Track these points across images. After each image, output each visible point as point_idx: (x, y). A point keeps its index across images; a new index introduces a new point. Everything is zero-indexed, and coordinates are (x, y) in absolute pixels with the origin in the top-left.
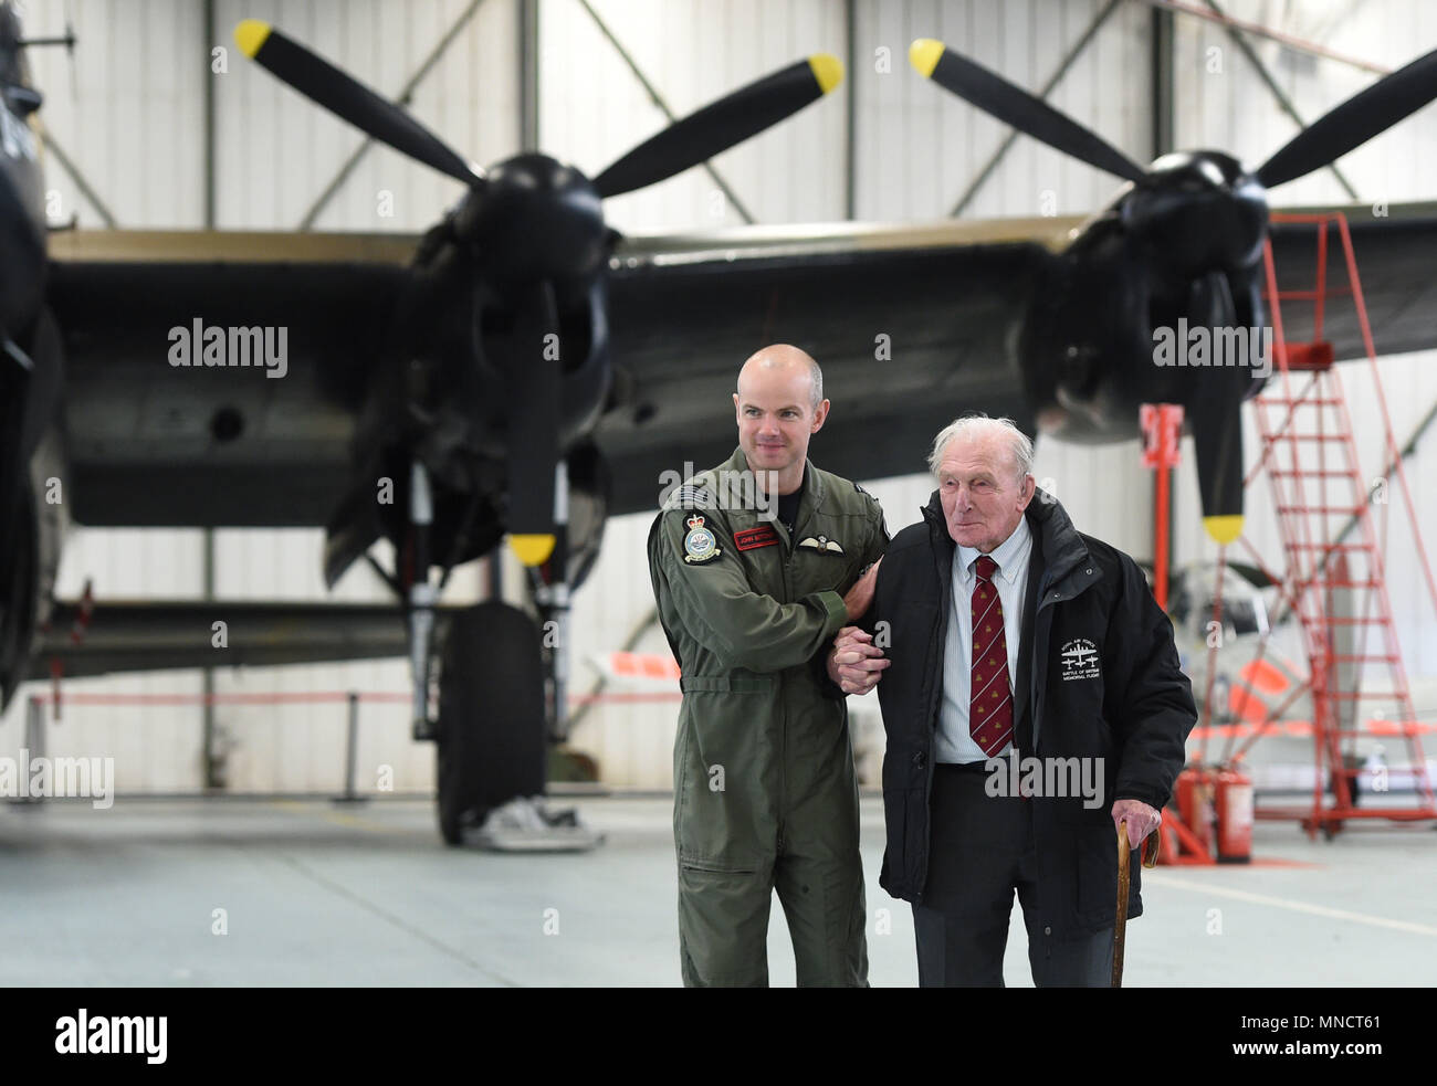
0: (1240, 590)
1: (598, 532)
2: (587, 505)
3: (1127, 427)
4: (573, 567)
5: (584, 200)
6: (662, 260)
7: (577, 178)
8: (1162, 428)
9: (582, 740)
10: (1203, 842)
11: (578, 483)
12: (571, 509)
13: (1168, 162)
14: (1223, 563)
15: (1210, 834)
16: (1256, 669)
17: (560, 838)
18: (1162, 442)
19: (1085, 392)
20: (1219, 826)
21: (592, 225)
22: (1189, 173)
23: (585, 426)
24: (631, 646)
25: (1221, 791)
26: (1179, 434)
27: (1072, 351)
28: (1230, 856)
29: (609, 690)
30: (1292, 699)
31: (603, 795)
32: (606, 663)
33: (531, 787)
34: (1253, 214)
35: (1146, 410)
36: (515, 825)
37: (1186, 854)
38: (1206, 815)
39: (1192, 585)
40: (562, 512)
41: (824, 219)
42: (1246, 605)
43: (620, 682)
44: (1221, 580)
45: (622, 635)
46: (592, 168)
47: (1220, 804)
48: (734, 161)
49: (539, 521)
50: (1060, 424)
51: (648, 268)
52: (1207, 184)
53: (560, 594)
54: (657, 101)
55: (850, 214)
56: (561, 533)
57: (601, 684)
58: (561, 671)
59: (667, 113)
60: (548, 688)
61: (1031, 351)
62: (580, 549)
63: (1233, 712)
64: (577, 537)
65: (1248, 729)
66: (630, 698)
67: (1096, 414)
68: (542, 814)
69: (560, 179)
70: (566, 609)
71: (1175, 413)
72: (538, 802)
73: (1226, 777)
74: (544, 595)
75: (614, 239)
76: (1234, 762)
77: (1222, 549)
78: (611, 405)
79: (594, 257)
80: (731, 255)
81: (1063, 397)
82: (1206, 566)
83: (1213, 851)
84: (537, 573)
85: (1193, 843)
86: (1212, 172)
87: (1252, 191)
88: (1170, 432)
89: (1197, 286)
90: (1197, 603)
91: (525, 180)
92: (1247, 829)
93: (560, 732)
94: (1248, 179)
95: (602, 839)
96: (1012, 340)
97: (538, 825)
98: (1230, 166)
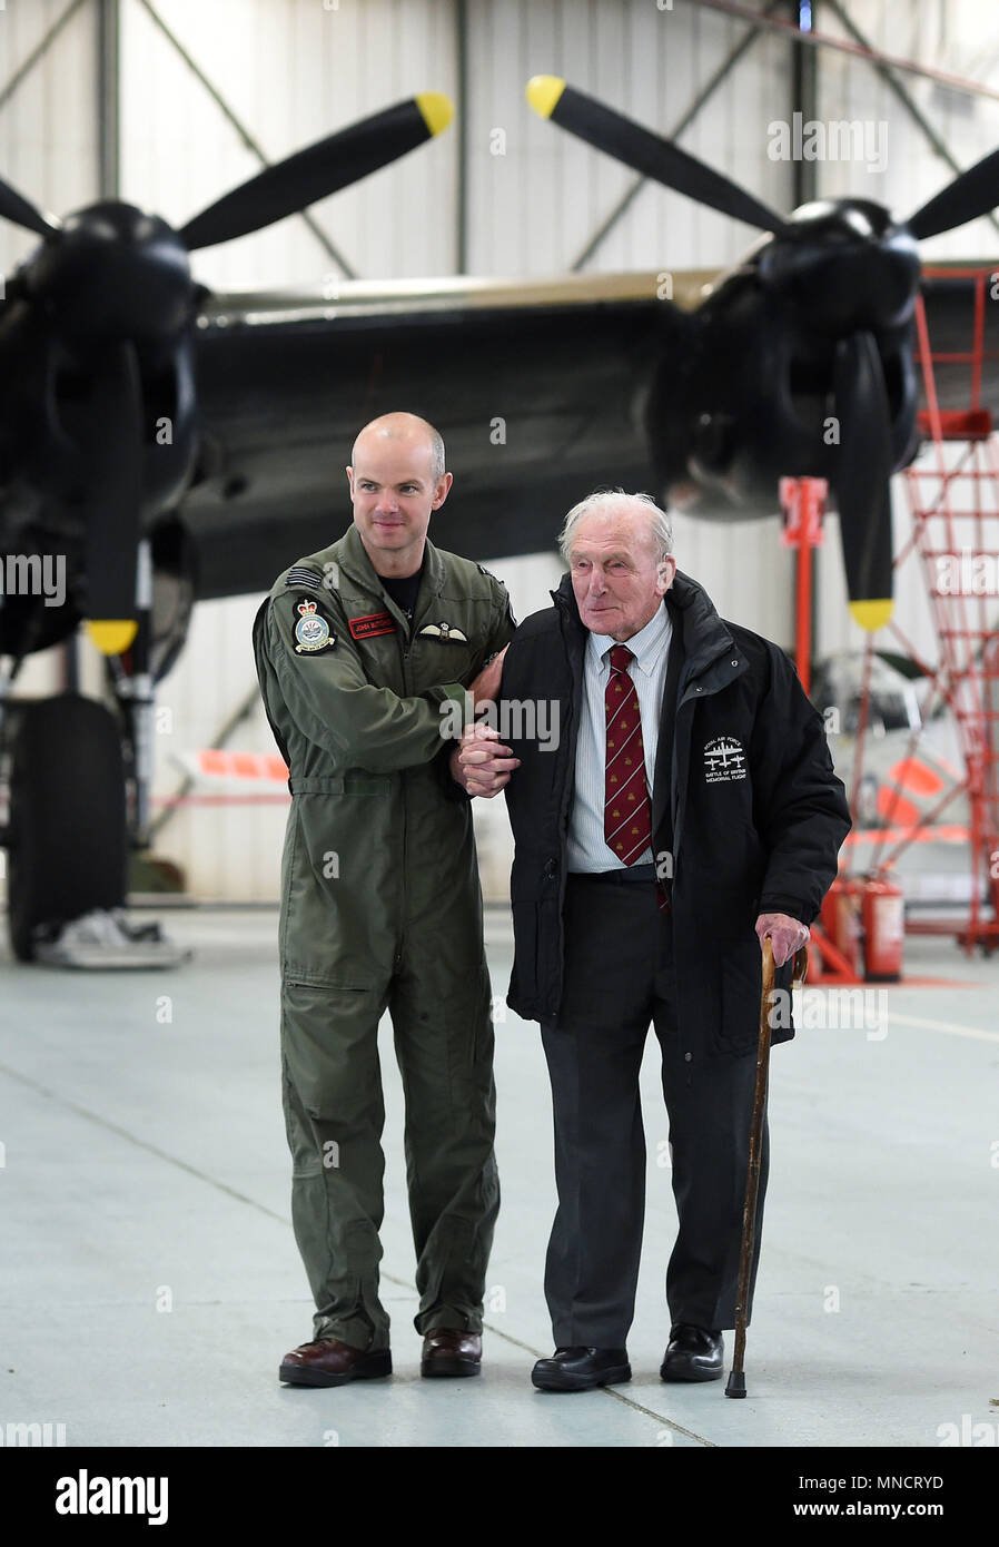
0: (889, 681)
1: (185, 618)
2: (172, 588)
3: (764, 502)
4: (157, 656)
5: (169, 253)
6: (254, 318)
7: (161, 228)
8: (803, 503)
9: (166, 847)
10: (849, 958)
11: (162, 563)
12: (155, 593)
13: (811, 211)
14: (871, 652)
15: (856, 949)
16: (907, 769)
17: (143, 954)
18: (804, 516)
19: (719, 463)
20: (866, 941)
21: (178, 280)
22: (832, 224)
23: (171, 501)
24: (220, 742)
25: (868, 901)
26: (822, 510)
27: (705, 419)
28: (880, 974)
29: (196, 792)
30: (948, 801)
31: (190, 907)
32: (193, 763)
33: (111, 899)
34: (904, 267)
35: (786, 484)
36: (93, 940)
37: (831, 973)
38: (852, 929)
39: (836, 676)
40: (144, 595)
41: (433, 274)
42: (896, 699)
43: (209, 783)
44: (868, 670)
45: (211, 732)
46: (178, 218)
47: (867, 917)
48: (333, 211)
49: (119, 605)
50: (693, 499)
51: (239, 328)
52: (854, 236)
53: (143, 686)
54: (249, 144)
55: (461, 268)
56: (143, 619)
57: (188, 785)
58: (144, 770)
59: (261, 157)
60: (129, 789)
61: (659, 416)
62: (165, 636)
63: (882, 816)
64: (161, 623)
65: (898, 834)
66: (219, 800)
67: (732, 488)
68: (122, 928)
69: (143, 229)
70: (149, 702)
71: (818, 487)
72: (118, 914)
73: (874, 887)
74: (125, 687)
75: (202, 295)
76: (883, 870)
77: (870, 637)
78: (198, 478)
79: (180, 315)
80: (330, 313)
81: (695, 469)
82: (852, 656)
83: (859, 968)
84: (117, 664)
85: (837, 959)
86: (859, 223)
87: (903, 243)
88: (813, 508)
89: (843, 347)
90: (842, 695)
91: (105, 231)
92: (897, 944)
93: (142, 839)
94: (898, 229)
95: (189, 956)
96: (639, 405)
97: (119, 940)
98: (878, 216)
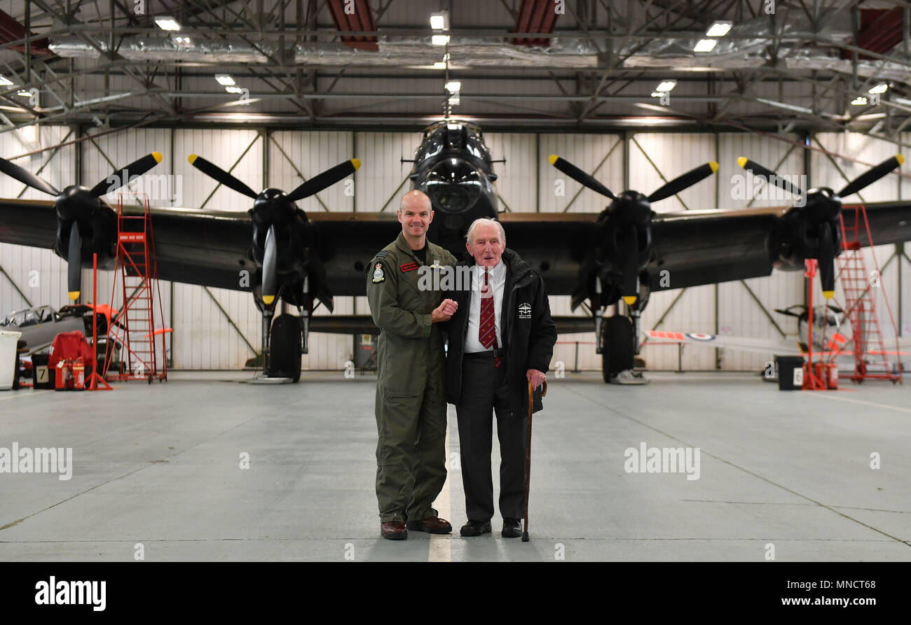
0: (831, 313)
1: (648, 296)
2: (645, 288)
3: (800, 265)
4: (641, 305)
5: (645, 203)
6: (666, 220)
7: (643, 197)
8: (811, 265)
9: (641, 356)
10: (823, 383)
11: (643, 283)
12: (640, 290)
13: (812, 191)
14: (828, 306)
15: (825, 381)
16: (837, 336)
17: (638, 381)
18: (811, 269)
19: (788, 256)
20: (828, 379)
21: (648, 209)
22: (819, 194)
23: (645, 266)
24: (654, 329)
25: (829, 368)
26: (816, 267)
27: (784, 244)
28: (831, 387)
29: (648, 341)
30: (847, 344)
31: (647, 371)
32: (648, 333)
33: (629, 367)
34: (838, 204)
35: (806, 261)
36: (625, 377)
37: (818, 387)
38: (824, 376)
39: (817, 312)
40: (638, 291)
41: (710, 208)
42: (833, 318)
43: (652, 338)
44: (826, 311)
45: (652, 327)
46: (648, 193)
47: (828, 373)
48: (683, 194)
49: (632, 292)
50: (780, 265)
51: (662, 222)
52: (824, 196)
53: (637, 313)
54: (662, 177)
55: (717, 207)
56: (638, 296)
57: (647, 339)
58: (638, 334)
59: (665, 180)
60: (634, 339)
61: (771, 246)
62: (642, 301)
63: (830, 348)
64: (642, 298)
65: (834, 353)
66: (654, 344)
67: (791, 263)
68: (632, 374)
69: (639, 197)
70: (639, 317)
71: (815, 261)
72: (632, 371)
73: (830, 365)
74: (633, 313)
75: (653, 214)
76: (832, 360)
77: (827, 301)
78: (651, 261)
79: (648, 218)
80: (686, 218)
81: (781, 258)
82: (821, 307)
83: (826, 386)
84: (631, 307)
85: (820, 384)
86: (825, 193)
87: (837, 199)
88: (814, 266)
89: (821, 226)
90: (818, 317)
91: (629, 198)
92: (836, 380)
93: (637, 352)
94: (836, 195)
95: (649, 382)
96: (766, 242)
97: (632, 377)
98: (830, 192)
